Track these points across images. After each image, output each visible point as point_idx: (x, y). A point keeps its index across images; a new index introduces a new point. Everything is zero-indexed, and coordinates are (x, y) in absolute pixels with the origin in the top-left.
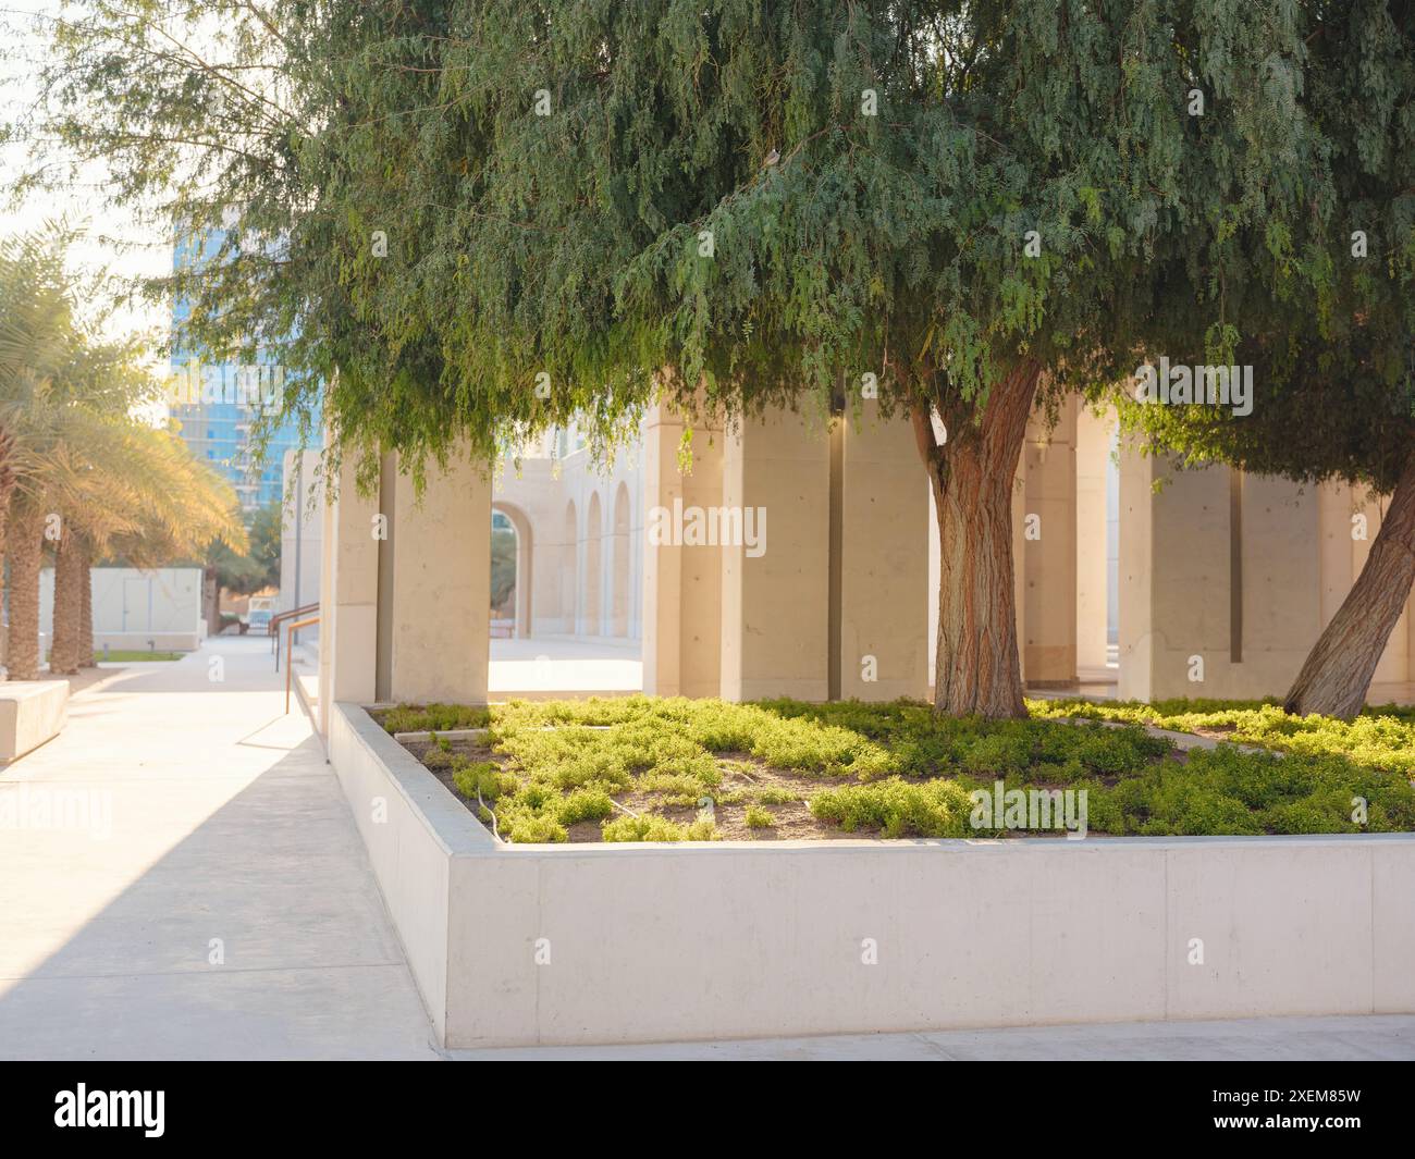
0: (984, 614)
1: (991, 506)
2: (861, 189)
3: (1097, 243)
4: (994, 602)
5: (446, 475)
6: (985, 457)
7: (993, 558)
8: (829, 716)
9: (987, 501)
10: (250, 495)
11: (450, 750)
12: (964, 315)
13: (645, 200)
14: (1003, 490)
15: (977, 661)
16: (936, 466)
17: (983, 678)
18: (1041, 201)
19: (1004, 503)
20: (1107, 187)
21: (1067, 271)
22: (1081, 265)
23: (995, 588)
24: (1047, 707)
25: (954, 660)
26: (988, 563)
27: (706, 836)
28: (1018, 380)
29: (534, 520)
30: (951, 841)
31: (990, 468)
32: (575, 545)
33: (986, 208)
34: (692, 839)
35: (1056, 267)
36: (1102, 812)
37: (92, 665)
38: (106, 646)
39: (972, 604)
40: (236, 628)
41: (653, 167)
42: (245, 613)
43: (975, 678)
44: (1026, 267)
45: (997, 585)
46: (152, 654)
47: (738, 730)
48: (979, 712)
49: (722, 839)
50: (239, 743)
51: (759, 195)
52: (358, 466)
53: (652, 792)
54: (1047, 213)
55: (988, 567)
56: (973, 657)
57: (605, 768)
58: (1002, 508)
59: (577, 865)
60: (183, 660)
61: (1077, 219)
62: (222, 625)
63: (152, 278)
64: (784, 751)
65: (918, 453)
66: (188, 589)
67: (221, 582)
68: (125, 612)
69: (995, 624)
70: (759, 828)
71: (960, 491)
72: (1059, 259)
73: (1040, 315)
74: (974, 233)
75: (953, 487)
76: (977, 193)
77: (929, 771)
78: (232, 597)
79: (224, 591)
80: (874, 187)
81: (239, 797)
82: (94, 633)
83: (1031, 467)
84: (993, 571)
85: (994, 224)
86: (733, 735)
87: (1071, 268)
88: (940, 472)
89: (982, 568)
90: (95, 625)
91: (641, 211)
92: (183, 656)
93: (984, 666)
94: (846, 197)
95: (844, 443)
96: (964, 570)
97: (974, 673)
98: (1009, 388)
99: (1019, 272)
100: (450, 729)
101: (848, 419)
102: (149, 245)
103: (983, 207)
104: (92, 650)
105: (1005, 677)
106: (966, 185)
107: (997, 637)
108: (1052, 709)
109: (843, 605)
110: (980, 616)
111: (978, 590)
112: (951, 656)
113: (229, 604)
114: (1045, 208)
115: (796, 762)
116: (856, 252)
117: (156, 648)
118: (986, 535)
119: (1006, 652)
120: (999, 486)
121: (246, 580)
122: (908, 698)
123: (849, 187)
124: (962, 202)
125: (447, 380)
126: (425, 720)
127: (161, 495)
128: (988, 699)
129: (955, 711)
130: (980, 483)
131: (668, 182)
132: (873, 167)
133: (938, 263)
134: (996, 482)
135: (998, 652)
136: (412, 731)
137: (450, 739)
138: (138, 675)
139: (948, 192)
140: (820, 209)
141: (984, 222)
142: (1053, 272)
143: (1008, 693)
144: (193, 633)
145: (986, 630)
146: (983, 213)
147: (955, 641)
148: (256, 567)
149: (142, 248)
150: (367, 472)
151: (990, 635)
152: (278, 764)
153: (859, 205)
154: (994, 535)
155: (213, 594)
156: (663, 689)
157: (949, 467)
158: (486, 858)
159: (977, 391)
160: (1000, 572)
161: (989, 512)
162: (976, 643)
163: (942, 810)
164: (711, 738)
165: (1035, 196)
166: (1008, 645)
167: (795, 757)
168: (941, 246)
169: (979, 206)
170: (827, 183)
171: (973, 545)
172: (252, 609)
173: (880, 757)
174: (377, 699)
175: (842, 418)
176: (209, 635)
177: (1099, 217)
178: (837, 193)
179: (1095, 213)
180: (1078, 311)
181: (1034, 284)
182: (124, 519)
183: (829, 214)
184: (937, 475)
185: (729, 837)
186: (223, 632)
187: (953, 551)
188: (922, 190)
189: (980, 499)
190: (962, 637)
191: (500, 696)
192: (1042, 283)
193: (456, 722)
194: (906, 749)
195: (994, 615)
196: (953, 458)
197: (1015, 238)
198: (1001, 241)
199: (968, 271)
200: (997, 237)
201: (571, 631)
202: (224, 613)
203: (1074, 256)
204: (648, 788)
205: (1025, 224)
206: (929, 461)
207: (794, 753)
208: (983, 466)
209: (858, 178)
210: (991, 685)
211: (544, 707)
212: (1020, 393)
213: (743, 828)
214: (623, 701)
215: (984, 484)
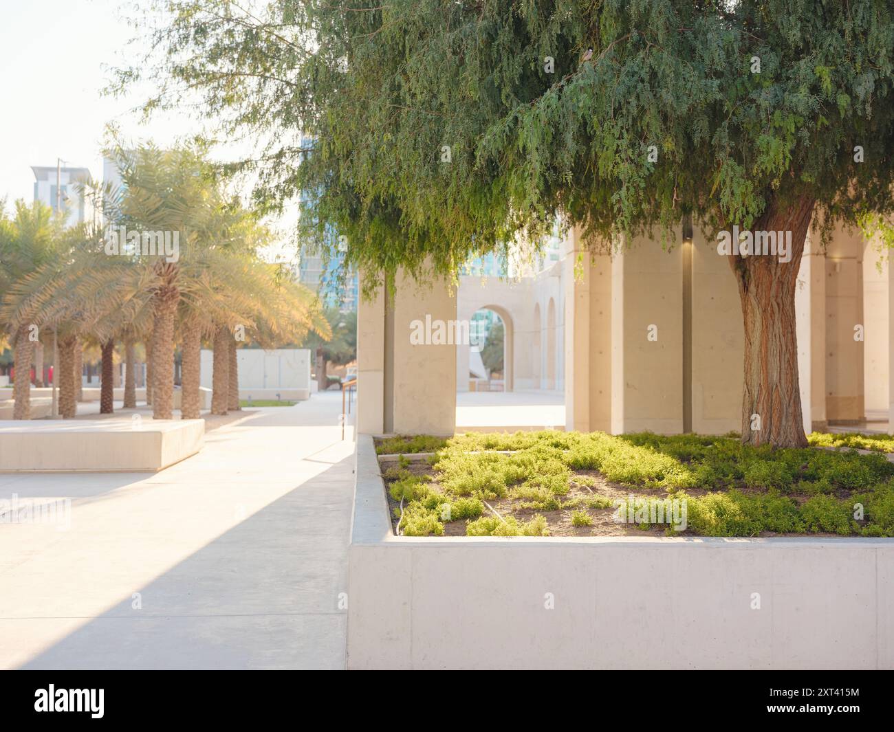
0: (775, 376)
1: (779, 300)
2: (654, 74)
3: (830, 107)
4: (783, 367)
5: (420, 286)
6: (775, 266)
7: (781, 335)
8: (661, 446)
9: (777, 297)
10: (349, 303)
11: (407, 467)
12: (731, 162)
13: (507, 90)
14: (788, 288)
15: (771, 408)
16: (740, 273)
17: (775, 419)
18: (788, 78)
19: (789, 298)
20: (836, 65)
21: (808, 128)
22: (819, 123)
23: (783, 356)
24: (831, 439)
25: (754, 407)
26: (778, 340)
27: (539, 532)
28: (798, 212)
29: (514, 316)
30: (713, 539)
31: (779, 273)
32: (539, 332)
33: (748, 85)
34: (527, 534)
35: (799, 125)
36: (833, 518)
37: (238, 409)
38: (250, 397)
39: (766, 368)
40: (337, 386)
41: (512, 69)
42: (344, 376)
43: (769, 419)
44: (777, 126)
45: (785, 355)
46: (279, 402)
47: (594, 455)
48: (772, 443)
49: (551, 535)
50: (305, 459)
51: (577, 82)
52: (363, 281)
53: (519, 499)
54: (793, 87)
55: (778, 344)
56: (767, 405)
57: (489, 482)
58: (788, 302)
59: (438, 552)
60: (296, 406)
61: (815, 89)
62: (327, 384)
63: (229, 163)
64: (619, 470)
65: (729, 266)
66: (302, 362)
67: (327, 357)
68: (265, 376)
69: (783, 382)
70: (582, 527)
71: (757, 290)
72: (802, 119)
73: (787, 160)
74: (739, 103)
75: (752, 288)
76: (740, 75)
77: (718, 486)
78: (334, 367)
79: (329, 363)
80: (662, 73)
81: (287, 495)
82: (239, 389)
83: (830, 275)
84: (781, 345)
85: (753, 96)
86: (591, 458)
87: (810, 125)
88: (743, 277)
89: (774, 343)
90: (239, 385)
91: (503, 97)
92: (296, 403)
93: (776, 411)
94: (642, 81)
95: (692, 260)
96: (761, 345)
97: (769, 414)
98: (792, 218)
99: (772, 129)
100: (417, 452)
101: (695, 245)
102: (225, 142)
103: (745, 84)
104: (238, 399)
105: (791, 418)
106: (734, 69)
107: (785, 391)
108: (835, 440)
109: (693, 369)
110: (773, 376)
111: (770, 358)
112: (752, 403)
113: (333, 372)
114: (791, 83)
115: (626, 478)
116: (652, 120)
117: (281, 398)
118: (776, 321)
119: (792, 401)
120: (785, 287)
121: (341, 356)
122: (735, 432)
123: (645, 74)
124: (730, 82)
125: (403, 222)
126: (402, 447)
127: (264, 303)
128: (779, 434)
129: (755, 442)
130: (771, 284)
131: (523, 78)
132: (662, 58)
133: (713, 126)
134: (783, 284)
135: (785, 402)
136: (392, 454)
137: (411, 459)
138: (263, 415)
139: (719, 75)
140: (622, 89)
141: (747, 95)
142: (798, 129)
143: (793, 430)
144: (306, 389)
145: (777, 386)
146: (746, 89)
147: (755, 394)
148: (347, 348)
149: (222, 144)
150: (370, 285)
151: (780, 389)
152: (323, 473)
153: (652, 87)
154: (782, 321)
155: (321, 365)
156: (577, 425)
157: (750, 274)
158: (375, 546)
159: (743, 216)
160: (787, 346)
161: (778, 304)
162: (770, 394)
163: (711, 516)
164: (577, 460)
165: (784, 75)
166: (793, 397)
167: (625, 475)
168: (715, 113)
169: (743, 83)
170: (628, 72)
171: (767, 327)
172: (349, 374)
173: (683, 476)
174: (385, 431)
175: (691, 243)
176: (319, 390)
177: (830, 87)
178: (636, 78)
179: (827, 84)
180: (820, 157)
181: (784, 139)
182: (244, 318)
183: (629, 92)
184: (741, 279)
185: (558, 533)
186: (328, 389)
187: (753, 332)
188: (697, 73)
189: (771, 295)
190: (760, 391)
191: (461, 430)
192: (789, 137)
193: (424, 448)
194: (704, 469)
195: (782, 376)
196: (753, 267)
197: (768, 105)
198: (758, 107)
199: (736, 131)
200: (754, 105)
201: (538, 387)
202: (330, 377)
203: (814, 117)
204: (517, 496)
205: (777, 95)
206: (736, 269)
207: (625, 473)
208: (773, 272)
209: (651, 67)
210: (781, 423)
211: (483, 437)
212: (800, 220)
213: (570, 526)
214: (535, 435)
215: (774, 284)
